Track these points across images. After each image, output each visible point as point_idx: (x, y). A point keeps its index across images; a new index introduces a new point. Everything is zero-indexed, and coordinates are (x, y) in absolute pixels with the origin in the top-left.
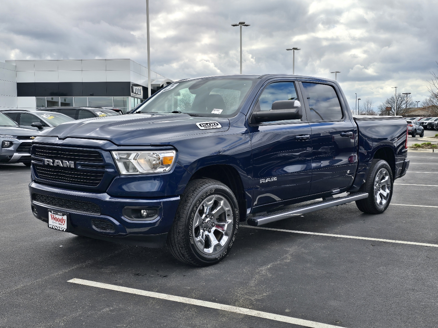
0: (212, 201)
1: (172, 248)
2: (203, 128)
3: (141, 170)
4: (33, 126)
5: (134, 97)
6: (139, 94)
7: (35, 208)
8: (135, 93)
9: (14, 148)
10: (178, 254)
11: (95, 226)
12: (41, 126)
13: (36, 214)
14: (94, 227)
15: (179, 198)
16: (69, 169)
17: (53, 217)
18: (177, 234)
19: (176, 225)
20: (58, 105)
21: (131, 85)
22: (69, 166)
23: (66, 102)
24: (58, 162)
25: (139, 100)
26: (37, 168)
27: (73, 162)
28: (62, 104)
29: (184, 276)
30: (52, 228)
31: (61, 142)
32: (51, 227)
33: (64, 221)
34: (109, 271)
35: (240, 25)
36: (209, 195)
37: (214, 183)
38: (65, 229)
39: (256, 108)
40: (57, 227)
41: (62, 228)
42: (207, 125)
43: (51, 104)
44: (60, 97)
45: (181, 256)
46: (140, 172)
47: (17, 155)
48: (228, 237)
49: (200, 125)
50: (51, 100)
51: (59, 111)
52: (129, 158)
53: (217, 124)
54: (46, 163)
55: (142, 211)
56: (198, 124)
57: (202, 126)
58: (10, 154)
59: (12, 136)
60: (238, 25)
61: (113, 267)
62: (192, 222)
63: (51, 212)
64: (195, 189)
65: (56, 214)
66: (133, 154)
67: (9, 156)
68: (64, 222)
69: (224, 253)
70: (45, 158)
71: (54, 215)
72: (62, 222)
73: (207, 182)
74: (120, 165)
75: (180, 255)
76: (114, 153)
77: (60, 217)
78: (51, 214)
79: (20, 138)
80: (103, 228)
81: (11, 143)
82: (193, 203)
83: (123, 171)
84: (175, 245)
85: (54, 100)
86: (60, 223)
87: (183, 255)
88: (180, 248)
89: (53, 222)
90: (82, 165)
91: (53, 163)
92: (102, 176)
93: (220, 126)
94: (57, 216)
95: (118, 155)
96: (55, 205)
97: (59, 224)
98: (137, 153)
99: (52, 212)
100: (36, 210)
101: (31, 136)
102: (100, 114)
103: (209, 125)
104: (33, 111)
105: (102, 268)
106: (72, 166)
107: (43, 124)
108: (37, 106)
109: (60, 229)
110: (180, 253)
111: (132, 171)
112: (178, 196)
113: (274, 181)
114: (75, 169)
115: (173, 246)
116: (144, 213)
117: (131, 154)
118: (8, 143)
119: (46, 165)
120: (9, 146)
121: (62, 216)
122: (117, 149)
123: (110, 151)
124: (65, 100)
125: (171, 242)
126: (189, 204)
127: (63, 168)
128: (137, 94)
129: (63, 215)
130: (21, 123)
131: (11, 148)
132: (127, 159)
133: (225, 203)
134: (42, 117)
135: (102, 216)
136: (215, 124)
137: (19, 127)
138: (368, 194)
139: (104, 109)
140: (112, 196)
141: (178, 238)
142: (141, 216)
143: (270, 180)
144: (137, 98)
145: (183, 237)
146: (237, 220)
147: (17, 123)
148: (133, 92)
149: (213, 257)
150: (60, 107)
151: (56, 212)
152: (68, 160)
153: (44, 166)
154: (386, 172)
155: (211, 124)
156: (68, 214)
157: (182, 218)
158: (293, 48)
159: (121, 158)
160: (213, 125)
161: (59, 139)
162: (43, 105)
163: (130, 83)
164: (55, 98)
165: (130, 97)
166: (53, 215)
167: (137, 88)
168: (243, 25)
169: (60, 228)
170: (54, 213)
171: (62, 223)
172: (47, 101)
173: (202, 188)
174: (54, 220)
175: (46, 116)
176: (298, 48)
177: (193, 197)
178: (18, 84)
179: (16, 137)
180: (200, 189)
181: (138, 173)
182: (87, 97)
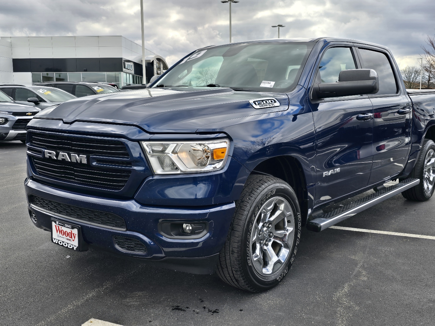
0: (272, 205)
1: (220, 270)
2: (258, 107)
3: (182, 168)
4: (29, 101)
5: (126, 73)
6: (131, 70)
7: (34, 214)
8: (127, 69)
9: (9, 125)
10: (229, 278)
11: (118, 245)
12: (38, 101)
13: (35, 220)
14: (117, 247)
15: (233, 205)
16: (80, 164)
17: (59, 229)
18: (230, 253)
19: (228, 240)
20: (53, 80)
21: (123, 61)
22: (79, 162)
23: (61, 78)
24: (63, 155)
25: (131, 76)
26: (34, 161)
27: (85, 156)
28: (58, 80)
29: (241, 310)
30: (58, 244)
31: (66, 127)
32: (57, 242)
33: (74, 235)
34: (137, 302)
35: (229, 2)
36: (269, 198)
37: (275, 181)
38: (76, 247)
39: (316, 80)
40: (64, 243)
41: (71, 245)
42: (263, 103)
43: (47, 79)
44: (55, 73)
45: (234, 280)
46: (181, 171)
47: (13, 132)
48: (288, 251)
49: (254, 102)
50: (46, 76)
51: (55, 86)
52: (166, 152)
53: (275, 102)
54: (47, 155)
55: (184, 225)
56: (251, 101)
57: (257, 104)
58: (5, 131)
59: (7, 113)
60: (227, 2)
61: (140, 293)
62: (250, 235)
63: (55, 222)
64: (252, 191)
65: (63, 226)
66: (172, 146)
67: (5, 134)
68: (75, 237)
69: (285, 272)
70: (46, 149)
71: (60, 227)
72: (71, 237)
73: (265, 181)
74: (154, 162)
75: (232, 280)
76: (144, 144)
77: (69, 230)
78: (56, 225)
79: (15, 114)
80: (129, 248)
81: (6, 120)
82: (251, 211)
83: (158, 170)
84: (227, 267)
85: (49, 76)
86: (68, 237)
87: (237, 280)
88: (234, 272)
89: (58, 236)
90: (98, 161)
91: (57, 156)
92: (128, 176)
93: (277, 104)
94: (64, 229)
95: (149, 147)
96: (60, 212)
97: (68, 239)
98: (177, 144)
99: (57, 222)
100: (35, 216)
101: (28, 113)
102: (98, 89)
103: (265, 103)
104: (29, 85)
105: (126, 297)
106: (85, 161)
107: (40, 99)
108: (33, 81)
109: (69, 247)
110: (233, 278)
111: (170, 169)
112: (232, 203)
113: (337, 173)
114: (89, 165)
115: (222, 268)
116: (188, 227)
117: (168, 145)
118: (3, 119)
119: (46, 158)
120: (4, 124)
121: (72, 230)
122: (148, 138)
123: (139, 141)
124: (60, 76)
125: (220, 263)
126: (246, 212)
127: (71, 163)
128: (129, 69)
129: (73, 228)
130: (16, 99)
131: (7, 125)
132: (163, 151)
133: (286, 208)
134: (39, 92)
135: (129, 233)
136: (271, 101)
137: (15, 103)
138: (419, 180)
139: (100, 83)
140: (143, 204)
141: (232, 258)
142: (183, 233)
143: (333, 173)
144: (129, 74)
145: (238, 257)
146: (300, 228)
147: (12, 99)
148: (125, 68)
149: (273, 278)
150: (55, 82)
151: (63, 223)
152: (79, 152)
153: (44, 159)
154: (433, 153)
155: (267, 101)
156: (80, 226)
157: (236, 232)
158: (278, 26)
159: (153, 151)
160: (270, 102)
161: (65, 123)
162: (39, 80)
163: (122, 59)
164: (50, 74)
165: (122, 73)
166: (58, 227)
167: (129, 63)
168: (232, 2)
169: (69, 245)
170: (59, 225)
171: (71, 239)
172: (43, 76)
173: (260, 188)
174: (60, 233)
175: (42, 91)
176: (283, 25)
177: (250, 201)
178: (13, 59)
179: (12, 113)
180: (258, 191)
181: (179, 172)
182: (81, 72)
